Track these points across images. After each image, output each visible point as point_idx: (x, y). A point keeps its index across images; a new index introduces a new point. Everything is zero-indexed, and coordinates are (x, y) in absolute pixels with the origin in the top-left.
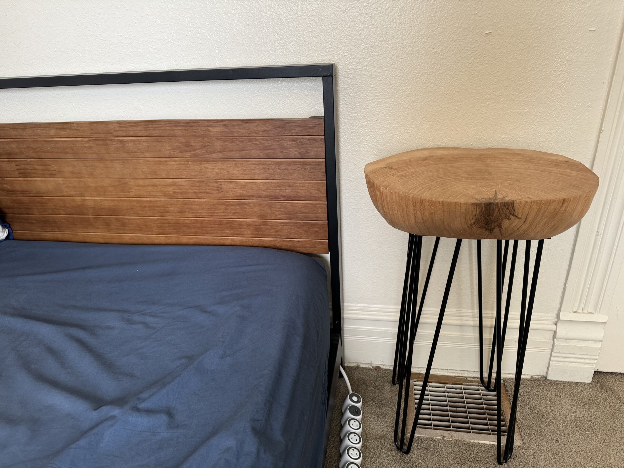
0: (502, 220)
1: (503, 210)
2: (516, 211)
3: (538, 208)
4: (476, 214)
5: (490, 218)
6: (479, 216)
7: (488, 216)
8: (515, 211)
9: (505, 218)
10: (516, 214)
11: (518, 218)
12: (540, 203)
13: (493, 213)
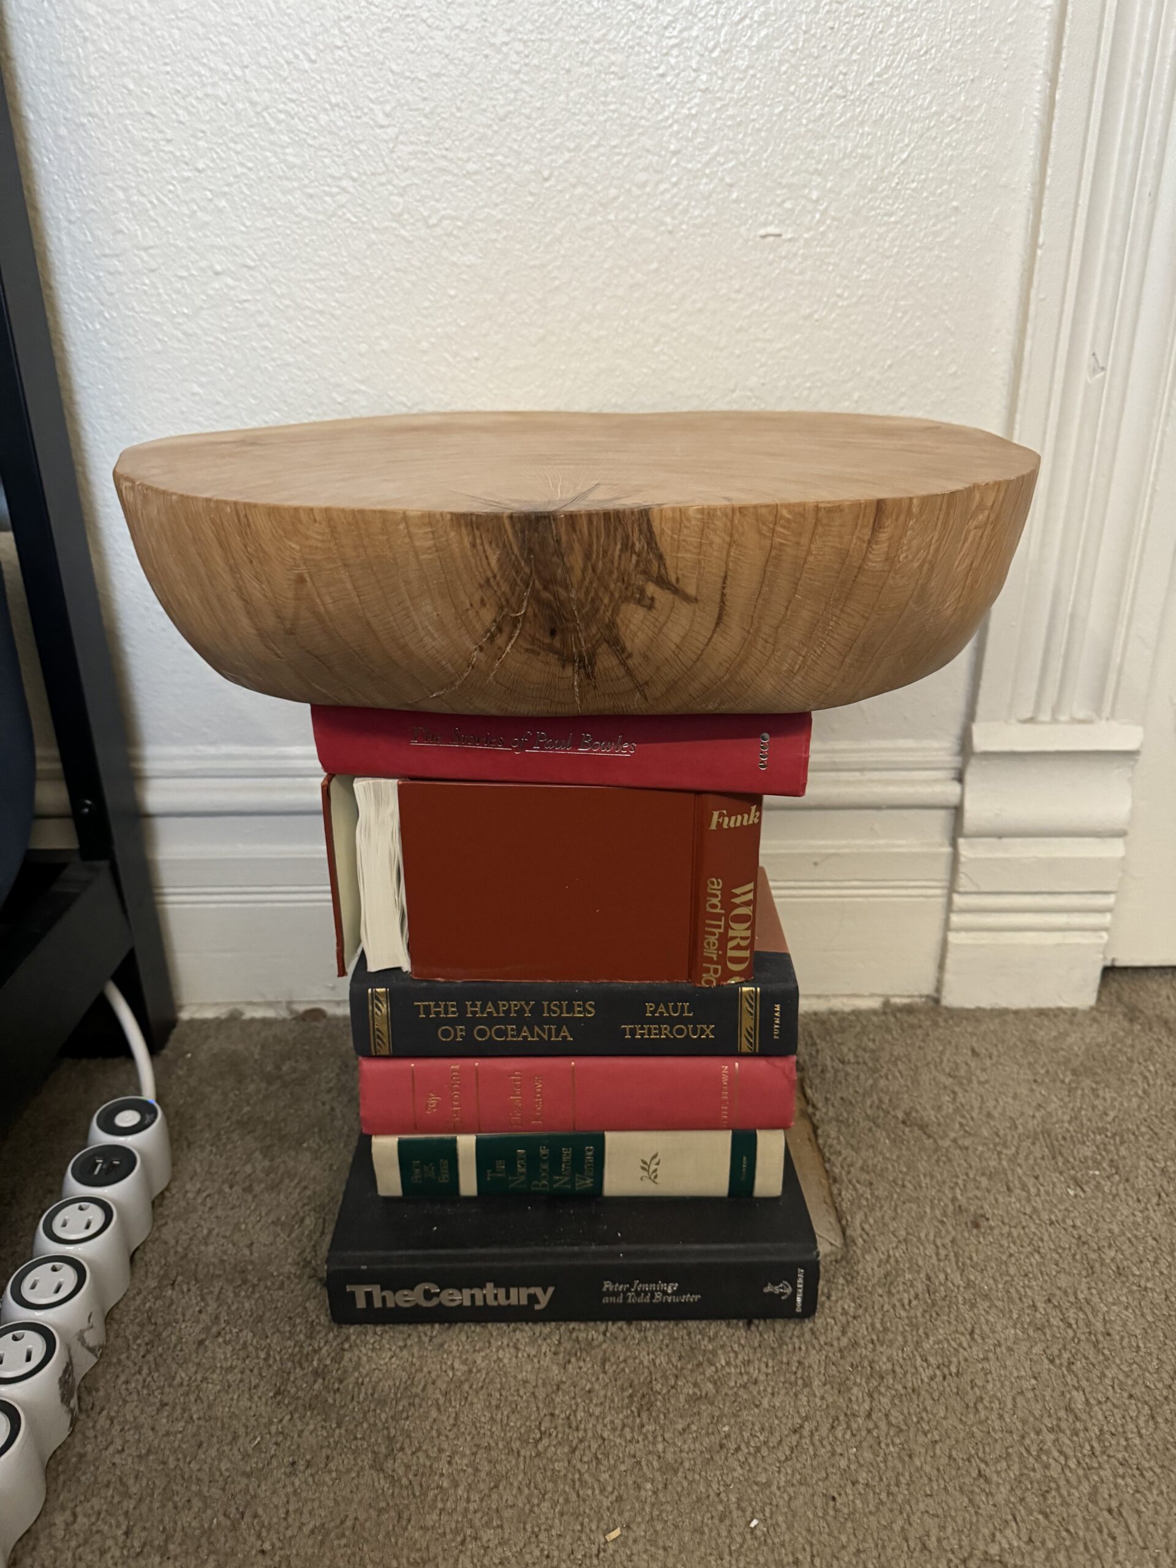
0: (616, 611)
1: (605, 552)
2: (669, 561)
3: (767, 543)
4: (490, 574)
5: (556, 596)
6: (505, 587)
7: (545, 588)
8: (660, 557)
9: (626, 599)
10: (673, 579)
11: (687, 598)
12: (771, 518)
13: (569, 570)
